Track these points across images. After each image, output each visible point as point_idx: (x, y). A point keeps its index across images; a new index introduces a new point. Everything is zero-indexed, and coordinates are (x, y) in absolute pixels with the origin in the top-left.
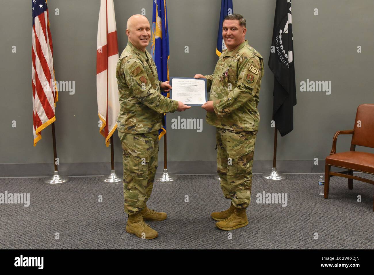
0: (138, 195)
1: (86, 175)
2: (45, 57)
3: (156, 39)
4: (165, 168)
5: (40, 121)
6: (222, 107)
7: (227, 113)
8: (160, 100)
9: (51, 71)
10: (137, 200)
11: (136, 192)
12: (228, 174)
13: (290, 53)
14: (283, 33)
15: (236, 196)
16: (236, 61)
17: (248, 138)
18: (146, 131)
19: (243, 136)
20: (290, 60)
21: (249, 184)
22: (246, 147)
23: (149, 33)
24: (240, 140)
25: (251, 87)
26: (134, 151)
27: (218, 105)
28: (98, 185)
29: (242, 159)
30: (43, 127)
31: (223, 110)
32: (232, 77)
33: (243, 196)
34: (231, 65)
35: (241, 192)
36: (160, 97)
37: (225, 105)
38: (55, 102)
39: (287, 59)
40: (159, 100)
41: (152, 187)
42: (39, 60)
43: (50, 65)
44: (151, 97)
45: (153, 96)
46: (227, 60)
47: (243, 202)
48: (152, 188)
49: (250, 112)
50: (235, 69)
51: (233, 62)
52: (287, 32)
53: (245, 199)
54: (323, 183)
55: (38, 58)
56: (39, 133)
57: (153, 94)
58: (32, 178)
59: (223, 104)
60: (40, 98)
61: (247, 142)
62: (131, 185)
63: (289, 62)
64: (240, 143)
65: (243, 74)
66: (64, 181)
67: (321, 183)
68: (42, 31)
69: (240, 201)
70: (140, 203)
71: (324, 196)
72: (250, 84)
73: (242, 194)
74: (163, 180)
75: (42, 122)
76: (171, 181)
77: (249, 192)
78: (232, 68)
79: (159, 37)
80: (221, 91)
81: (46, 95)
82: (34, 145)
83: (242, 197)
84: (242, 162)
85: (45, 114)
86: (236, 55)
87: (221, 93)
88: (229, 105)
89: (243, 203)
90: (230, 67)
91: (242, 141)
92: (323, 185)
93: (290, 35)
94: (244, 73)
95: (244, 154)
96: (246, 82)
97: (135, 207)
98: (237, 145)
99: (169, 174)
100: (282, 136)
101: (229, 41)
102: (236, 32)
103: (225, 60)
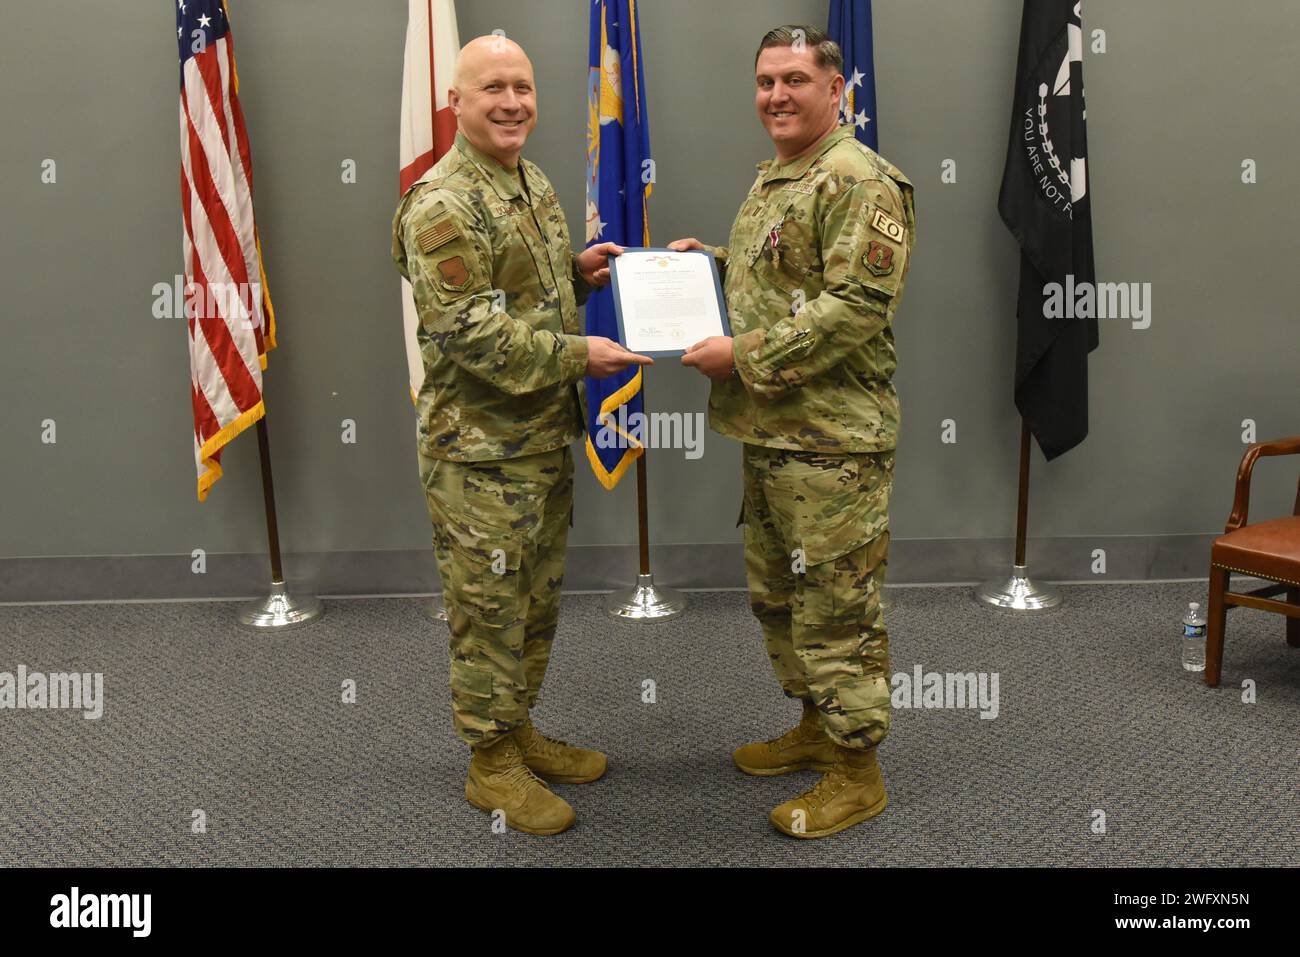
0: (493, 679)
1: (378, 593)
2: (222, 197)
3: (602, 127)
4: (645, 569)
5: (213, 417)
6: (773, 364)
7: (790, 385)
8: (510, 346)
9: (249, 244)
10: (489, 696)
11: (488, 667)
12: (797, 617)
13: (1078, 165)
14: (1051, 98)
15: (834, 703)
16: (812, 190)
17: (869, 485)
18: (495, 454)
19: (853, 475)
20: (1078, 192)
21: (876, 651)
22: (863, 519)
23: (529, 100)
24: (842, 491)
25: (888, 293)
26: (464, 529)
27: (755, 355)
28: (415, 629)
29: (849, 562)
30: (225, 436)
31: (776, 373)
32: (797, 250)
33: (865, 699)
34: (792, 205)
35: (855, 687)
36: (508, 338)
37: (786, 357)
38: (260, 352)
39: (1065, 190)
40: (504, 348)
41: (543, 656)
42: (203, 209)
43: (243, 226)
44: (472, 335)
45: (479, 332)
46: (778, 192)
47: (868, 722)
48: (546, 661)
49: (864, 382)
50: (806, 221)
51: (800, 196)
52: (1066, 91)
53: (874, 711)
54: (1199, 630)
55: (200, 201)
56: (211, 457)
57: (480, 327)
58: (202, 604)
59: (776, 352)
60: (210, 340)
61: (865, 499)
63: (1074, 200)
64: (845, 499)
65: (851, 241)
66: (305, 617)
67: (1193, 631)
68: (209, 109)
69: (855, 719)
70: (500, 706)
71: (1203, 677)
72: (883, 281)
73: (860, 692)
74: (637, 613)
75: (220, 420)
76: (665, 617)
77: (881, 681)
78: (796, 216)
79: (612, 118)
80: (757, 306)
81: (230, 329)
82: (201, 497)
83: (861, 704)
84: (849, 573)
85: (226, 393)
86: (813, 170)
87: (757, 314)
88: (798, 357)
89: (866, 725)
90: (789, 215)
91: (849, 494)
92: (1201, 635)
93: (1076, 100)
94: (854, 237)
95: (858, 542)
96: (867, 272)
97: (485, 718)
98: (829, 512)
99: (658, 591)
100: (1049, 459)
101: (781, 124)
102: (804, 92)
103: (768, 193)
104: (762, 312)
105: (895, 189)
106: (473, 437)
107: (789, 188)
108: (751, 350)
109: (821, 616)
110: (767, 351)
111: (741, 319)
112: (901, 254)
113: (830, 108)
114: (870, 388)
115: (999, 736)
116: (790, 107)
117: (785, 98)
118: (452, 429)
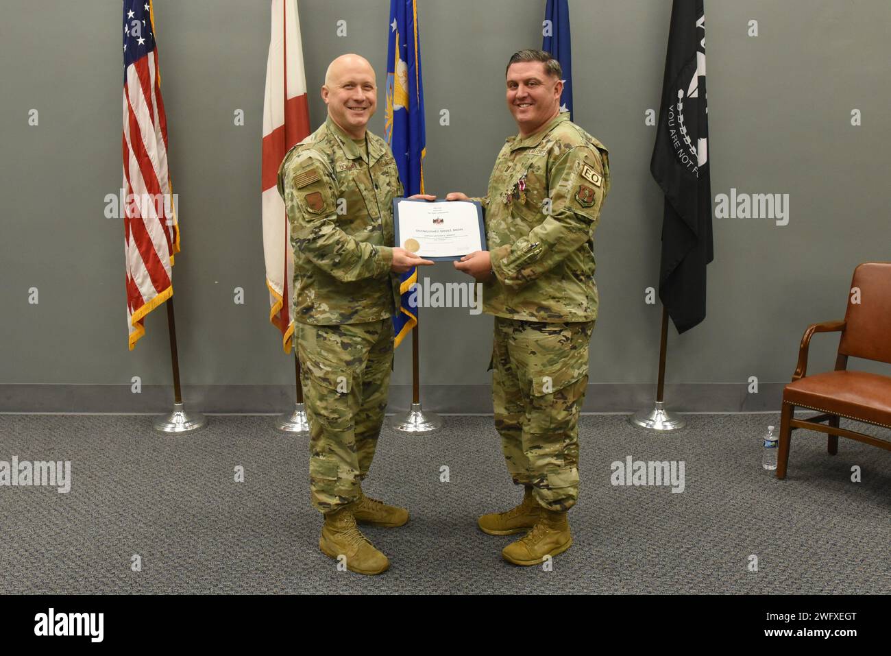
0: (338, 467)
1: (242, 412)
2: (149, 154)
3: (394, 111)
4: (416, 400)
5: (140, 295)
6: (517, 266)
7: (528, 279)
8: (344, 250)
9: (164, 185)
10: (336, 479)
11: (334, 459)
12: (526, 428)
13: (702, 143)
14: (686, 99)
15: (545, 483)
16: (544, 153)
17: (577, 345)
18: (334, 321)
19: (567, 339)
20: (702, 160)
21: (573, 452)
22: (573, 367)
23: (371, 95)
24: (560, 349)
25: (591, 218)
26: (317, 365)
27: (505, 261)
28: (267, 436)
29: (562, 395)
30: (147, 308)
31: (519, 272)
32: (535, 192)
33: (564, 481)
34: (532, 164)
35: (559, 473)
36: (343, 246)
37: (525, 261)
38: (171, 254)
39: (694, 158)
40: (340, 252)
42: (137, 161)
43: (161, 172)
44: (321, 242)
45: (325, 241)
46: (521, 156)
47: (565, 495)
49: (577, 276)
50: (542, 172)
51: (537, 158)
52: (695, 95)
54: (774, 443)
55: (134, 156)
56: (138, 322)
57: (326, 238)
58: (130, 416)
59: (518, 259)
60: (139, 246)
61: (574, 355)
62: (322, 443)
63: (699, 166)
64: (562, 354)
65: (568, 184)
66: (196, 426)
67: (770, 444)
68: (142, 97)
69: (557, 493)
70: (343, 486)
71: (775, 474)
72: (588, 210)
73: (560, 476)
74: (410, 428)
75: (145, 298)
76: (428, 431)
77: (574, 470)
78: (535, 170)
79: (402, 106)
80: (509, 229)
81: (152, 239)
82: (131, 347)
83: (562, 484)
84: (562, 401)
85: (149, 280)
86: (544, 141)
87: (509, 233)
88: (532, 261)
89: (564, 497)
90: (530, 170)
91: (565, 351)
92: (775, 446)
93: (702, 101)
94: (570, 182)
95: (569, 382)
96: (578, 205)
97: (332, 495)
98: (552, 362)
99: (424, 414)
100: (680, 333)
101: (523, 112)
102: (538, 91)
103: (515, 157)
104: (512, 233)
105: (597, 153)
106: (321, 309)
107: (530, 153)
108: (502, 258)
109: (540, 428)
110: (512, 258)
111: (497, 237)
112: (599, 194)
113: (554, 102)
114: (581, 281)
115: (646, 509)
116: (528, 101)
117: (526, 95)
118: (310, 304)
